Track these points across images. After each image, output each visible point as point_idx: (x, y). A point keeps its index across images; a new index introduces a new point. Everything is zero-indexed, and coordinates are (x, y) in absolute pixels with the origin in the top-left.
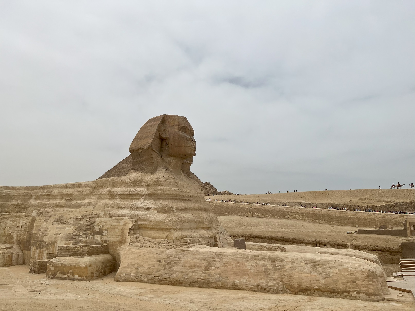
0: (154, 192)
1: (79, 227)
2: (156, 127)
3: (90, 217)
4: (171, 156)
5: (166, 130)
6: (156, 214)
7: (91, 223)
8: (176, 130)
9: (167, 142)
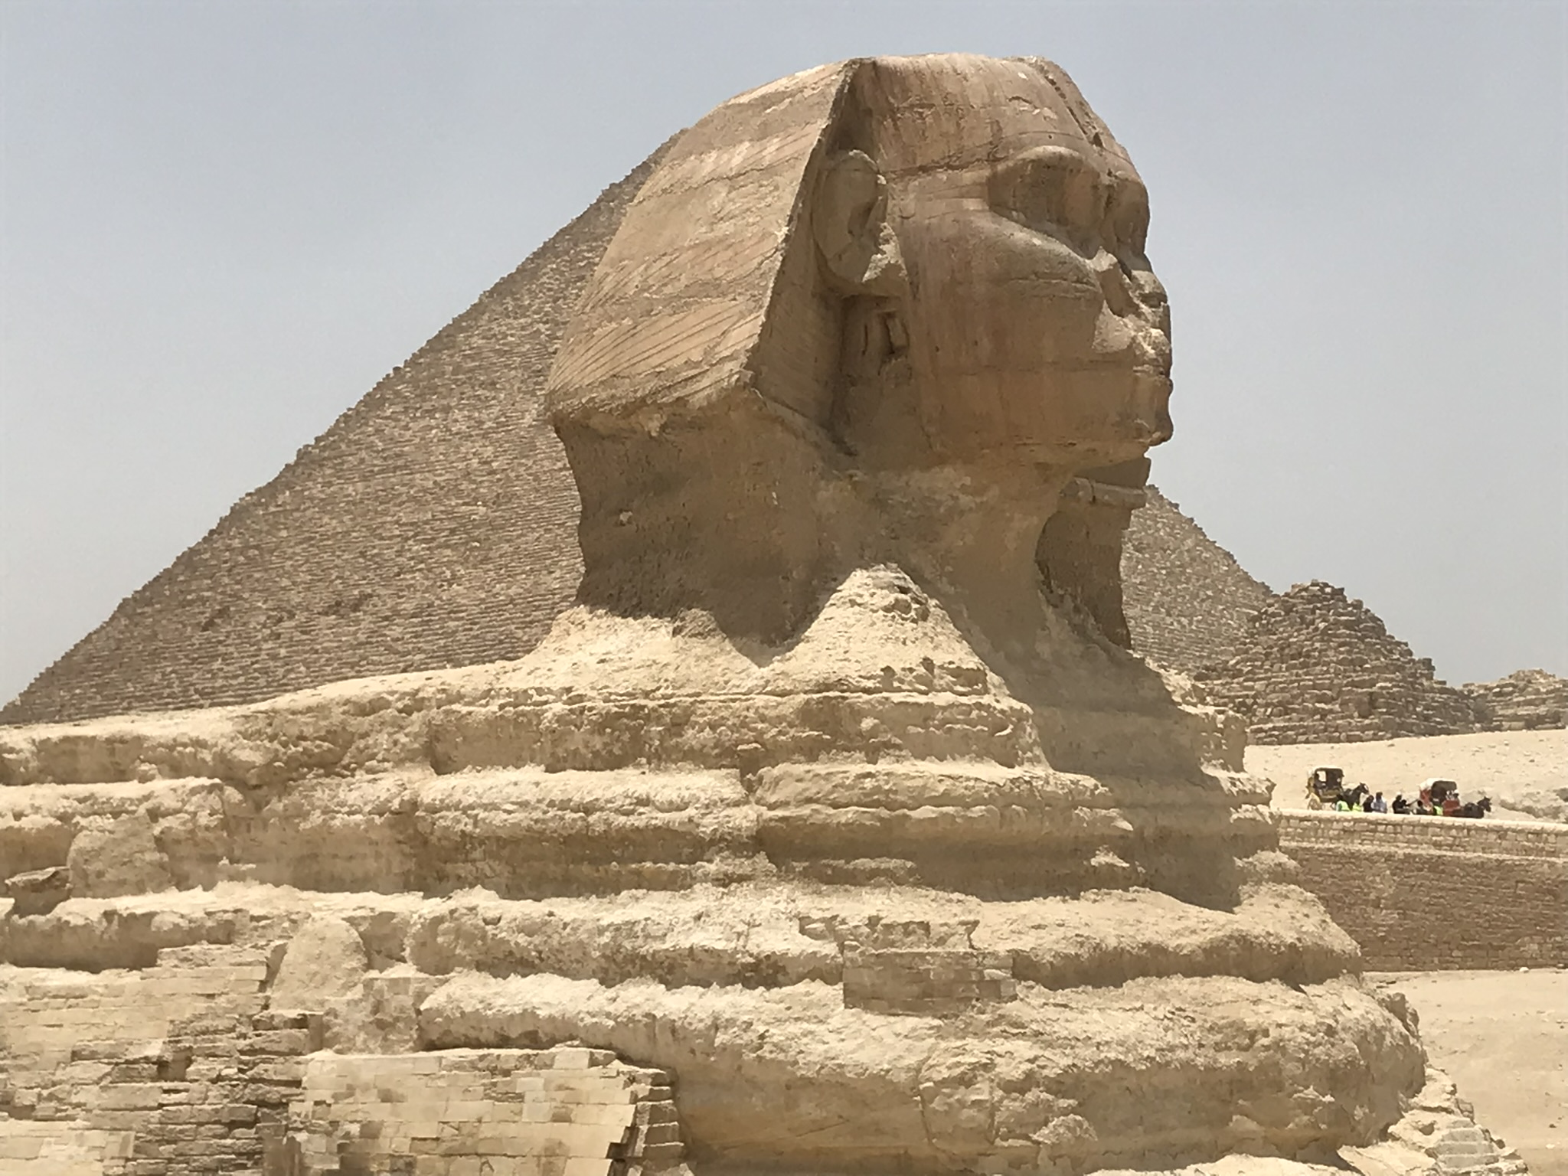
0: (806, 811)
1: (160, 1142)
3: (252, 1051)
6: (841, 1015)
7: (261, 1103)
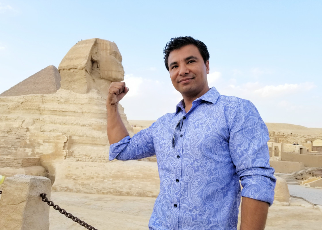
0: (88, 110)
2: (89, 49)
4: (102, 78)
5: (97, 54)
6: (92, 130)
7: (21, 136)
8: (108, 54)
9: (98, 65)
